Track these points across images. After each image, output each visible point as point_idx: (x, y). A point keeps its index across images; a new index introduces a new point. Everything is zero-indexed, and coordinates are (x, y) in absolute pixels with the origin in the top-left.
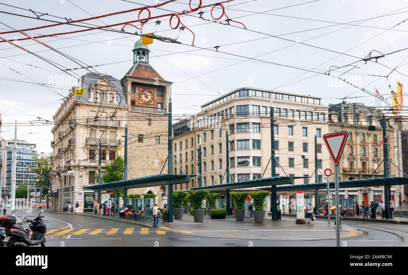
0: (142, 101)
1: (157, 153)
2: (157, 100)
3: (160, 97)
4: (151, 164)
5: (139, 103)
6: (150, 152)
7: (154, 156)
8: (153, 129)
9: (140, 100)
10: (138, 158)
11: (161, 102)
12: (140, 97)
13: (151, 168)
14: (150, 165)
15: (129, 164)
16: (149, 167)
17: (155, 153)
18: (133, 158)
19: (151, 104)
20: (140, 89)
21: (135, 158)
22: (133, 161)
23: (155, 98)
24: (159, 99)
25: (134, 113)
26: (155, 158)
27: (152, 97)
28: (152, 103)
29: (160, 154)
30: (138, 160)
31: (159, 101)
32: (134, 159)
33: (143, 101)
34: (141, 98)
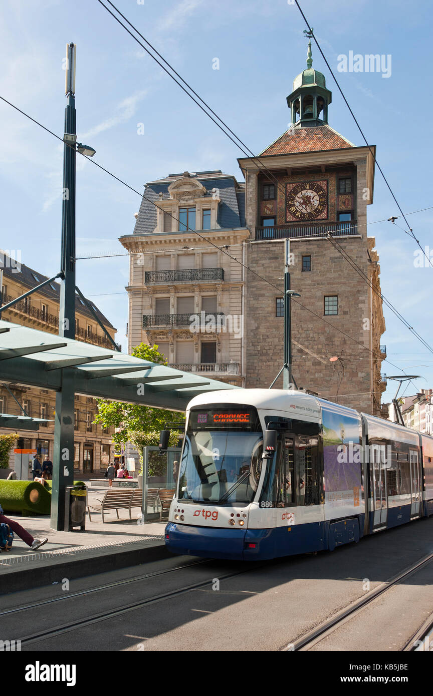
0: (294, 214)
1: (330, 339)
2: (338, 204)
3: (347, 196)
4: (312, 367)
5: (286, 222)
6: (307, 337)
7: (320, 346)
8: (315, 278)
9: (288, 214)
10: (274, 354)
11: (349, 208)
12: (288, 207)
13: (312, 377)
14: (308, 372)
15: (252, 371)
16: (307, 376)
17: (323, 339)
18: (262, 354)
19: (319, 217)
20: (288, 186)
21: (267, 354)
22: (260, 364)
23: (332, 201)
24: (344, 203)
25: (264, 246)
26: (323, 351)
27: (323, 200)
28: (323, 215)
29: (337, 341)
30: (276, 360)
31: (342, 207)
32: (264, 358)
33: (297, 215)
34: (293, 209)
